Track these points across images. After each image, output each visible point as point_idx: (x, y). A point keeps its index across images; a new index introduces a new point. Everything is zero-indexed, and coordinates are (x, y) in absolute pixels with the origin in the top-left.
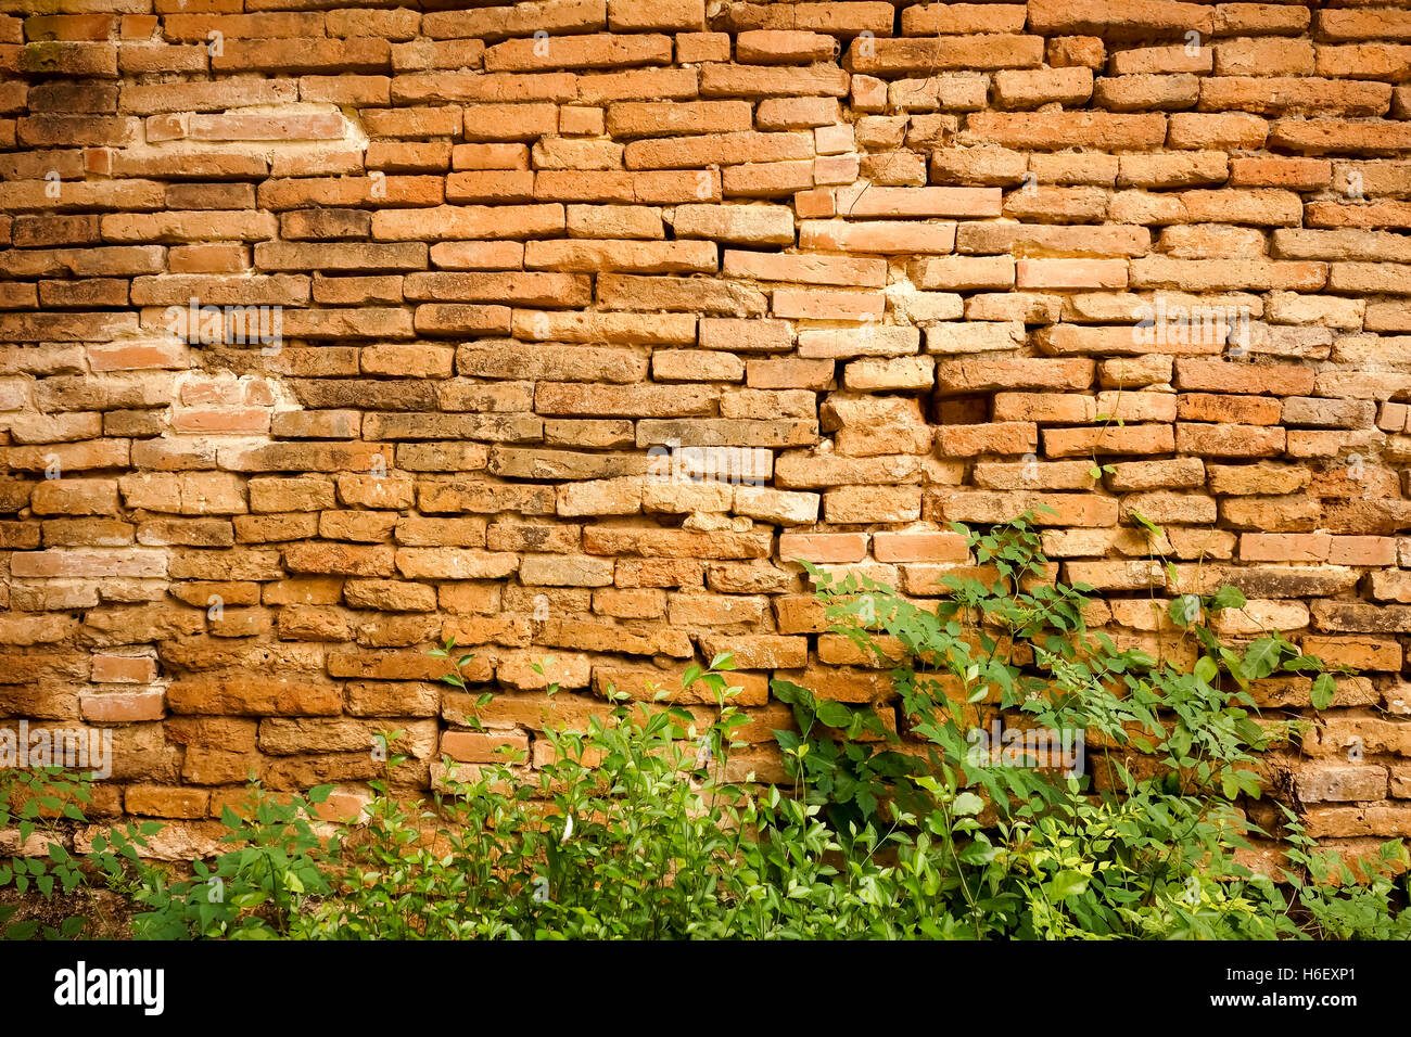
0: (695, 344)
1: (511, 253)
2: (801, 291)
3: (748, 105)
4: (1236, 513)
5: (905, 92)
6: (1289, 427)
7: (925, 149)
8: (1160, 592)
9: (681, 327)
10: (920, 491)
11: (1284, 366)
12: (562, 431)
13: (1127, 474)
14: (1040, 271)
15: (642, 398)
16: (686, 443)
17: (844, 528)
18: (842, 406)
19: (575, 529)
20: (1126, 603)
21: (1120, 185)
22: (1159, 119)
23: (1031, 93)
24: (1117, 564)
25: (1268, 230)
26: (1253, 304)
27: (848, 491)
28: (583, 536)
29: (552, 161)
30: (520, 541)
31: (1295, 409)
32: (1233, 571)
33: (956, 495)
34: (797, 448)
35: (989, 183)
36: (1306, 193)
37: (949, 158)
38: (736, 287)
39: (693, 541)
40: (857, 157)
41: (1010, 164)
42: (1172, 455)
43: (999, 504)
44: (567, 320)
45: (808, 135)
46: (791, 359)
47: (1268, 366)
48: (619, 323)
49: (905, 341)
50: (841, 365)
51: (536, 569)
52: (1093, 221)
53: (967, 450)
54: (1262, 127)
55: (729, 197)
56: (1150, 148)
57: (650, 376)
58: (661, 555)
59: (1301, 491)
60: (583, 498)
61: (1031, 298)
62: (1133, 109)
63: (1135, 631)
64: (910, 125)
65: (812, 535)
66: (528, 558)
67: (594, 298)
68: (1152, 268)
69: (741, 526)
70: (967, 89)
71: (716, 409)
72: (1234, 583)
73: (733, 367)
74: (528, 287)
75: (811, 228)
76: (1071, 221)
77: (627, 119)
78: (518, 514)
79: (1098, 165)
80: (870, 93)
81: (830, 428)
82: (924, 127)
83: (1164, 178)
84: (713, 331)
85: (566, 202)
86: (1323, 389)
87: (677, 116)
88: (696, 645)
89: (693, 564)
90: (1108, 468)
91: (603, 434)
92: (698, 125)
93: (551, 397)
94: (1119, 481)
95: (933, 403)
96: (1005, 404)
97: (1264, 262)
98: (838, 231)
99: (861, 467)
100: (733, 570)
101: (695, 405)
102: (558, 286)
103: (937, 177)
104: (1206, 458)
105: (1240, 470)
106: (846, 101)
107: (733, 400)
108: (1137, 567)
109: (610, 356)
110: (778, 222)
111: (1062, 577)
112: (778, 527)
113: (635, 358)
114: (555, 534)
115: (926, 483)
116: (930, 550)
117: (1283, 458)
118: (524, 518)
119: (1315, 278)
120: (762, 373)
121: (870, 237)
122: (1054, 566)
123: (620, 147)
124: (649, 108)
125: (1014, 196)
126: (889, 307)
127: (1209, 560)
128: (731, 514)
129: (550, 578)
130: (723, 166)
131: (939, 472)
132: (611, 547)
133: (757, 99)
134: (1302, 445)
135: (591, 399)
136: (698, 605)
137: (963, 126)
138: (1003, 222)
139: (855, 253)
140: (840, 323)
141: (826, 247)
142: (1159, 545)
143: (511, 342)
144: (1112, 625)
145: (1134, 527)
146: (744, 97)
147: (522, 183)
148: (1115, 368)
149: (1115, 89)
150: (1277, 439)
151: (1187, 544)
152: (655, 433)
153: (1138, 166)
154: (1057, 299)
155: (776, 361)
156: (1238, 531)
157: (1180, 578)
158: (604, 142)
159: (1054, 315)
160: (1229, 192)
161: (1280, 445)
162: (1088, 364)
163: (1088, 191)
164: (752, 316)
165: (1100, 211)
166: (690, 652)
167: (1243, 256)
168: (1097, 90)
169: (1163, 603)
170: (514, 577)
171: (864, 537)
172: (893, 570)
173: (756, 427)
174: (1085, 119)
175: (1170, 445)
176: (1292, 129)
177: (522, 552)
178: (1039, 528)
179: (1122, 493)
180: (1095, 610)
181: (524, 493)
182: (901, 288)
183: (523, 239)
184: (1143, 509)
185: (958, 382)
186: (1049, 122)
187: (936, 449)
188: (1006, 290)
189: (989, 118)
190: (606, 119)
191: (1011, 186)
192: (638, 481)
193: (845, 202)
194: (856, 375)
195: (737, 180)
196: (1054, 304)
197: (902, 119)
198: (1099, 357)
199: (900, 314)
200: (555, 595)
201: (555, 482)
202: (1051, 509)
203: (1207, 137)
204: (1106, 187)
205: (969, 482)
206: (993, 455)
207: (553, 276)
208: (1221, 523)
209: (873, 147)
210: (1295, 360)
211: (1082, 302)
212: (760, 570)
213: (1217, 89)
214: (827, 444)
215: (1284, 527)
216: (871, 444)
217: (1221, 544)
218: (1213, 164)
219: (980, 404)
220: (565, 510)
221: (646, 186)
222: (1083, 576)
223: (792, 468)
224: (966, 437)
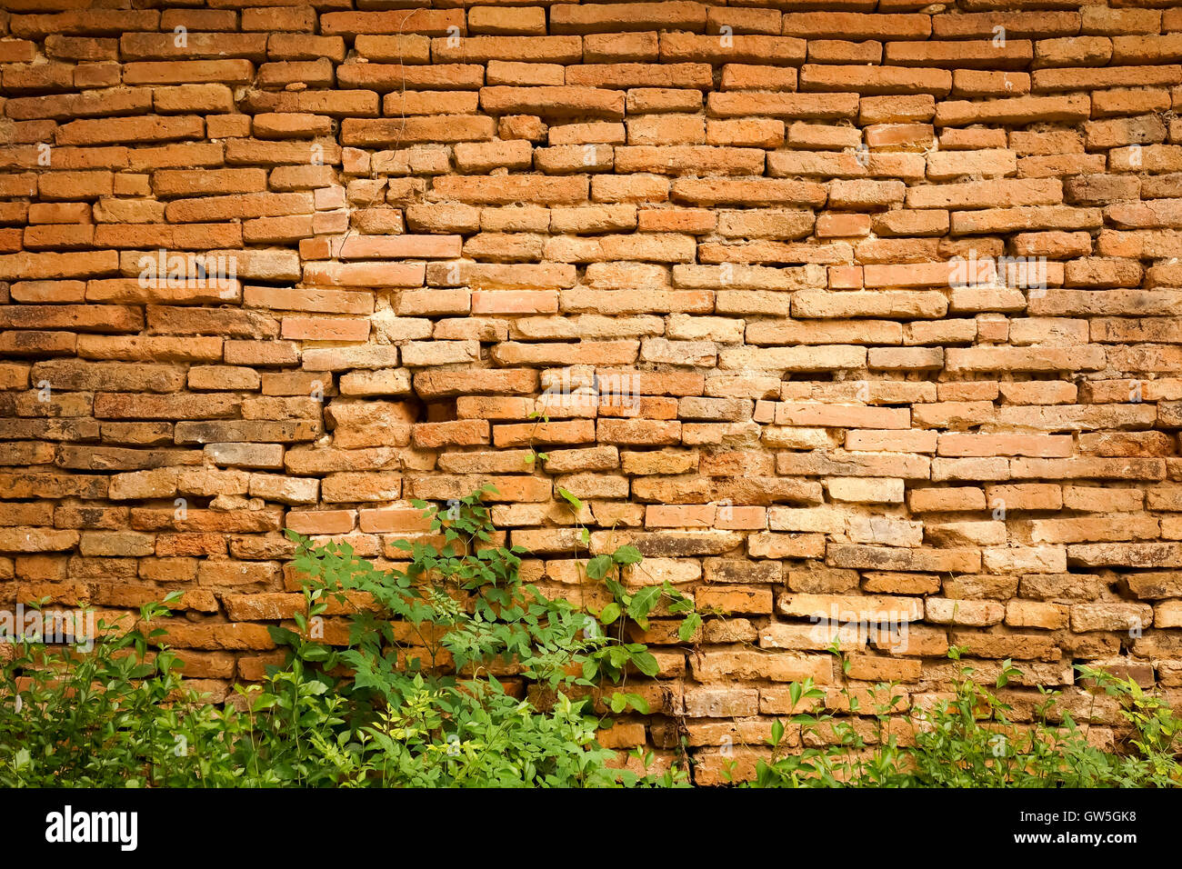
0: (221, 361)
1: (76, 290)
2: (305, 318)
3: (263, 172)
4: (642, 490)
5: (381, 160)
6: (684, 420)
7: (400, 205)
8: (584, 553)
9: (210, 347)
10: (399, 476)
11: (681, 373)
12: (115, 431)
13: (557, 460)
14: (491, 300)
15: (179, 404)
16: (215, 440)
17: (341, 506)
18: (337, 409)
19: (124, 510)
20: (557, 563)
21: (553, 232)
22: (583, 180)
23: (481, 161)
24: (551, 531)
25: (669, 265)
26: (656, 324)
27: (340, 476)
28: (130, 516)
29: (109, 216)
30: (80, 520)
31: (689, 407)
32: (640, 535)
33: (422, 479)
34: (303, 443)
35: (452, 231)
36: (699, 236)
37: (419, 212)
38: (253, 315)
39: (218, 518)
40: (347, 211)
41: (467, 217)
42: (595, 443)
43: (457, 485)
44: (123, 343)
45: (309, 195)
46: (297, 372)
47: (667, 372)
48: (162, 345)
49: (385, 356)
50: (337, 375)
51: (93, 543)
52: (534, 261)
53: (433, 443)
54: (664, 185)
55: (250, 244)
56: (577, 202)
57: (187, 388)
58: (192, 529)
59: (692, 471)
60: (131, 485)
61: (483, 321)
62: (563, 172)
63: (565, 585)
64: (387, 187)
65: (314, 512)
66: (87, 534)
67: (146, 325)
68: (579, 296)
69: (256, 506)
70: (431, 158)
71: (237, 413)
72: (641, 545)
73: (251, 378)
74: (89, 317)
75: (313, 268)
76: (518, 261)
77: (168, 183)
78: (77, 498)
79: (535, 216)
80: (358, 161)
81: (329, 427)
82: (399, 188)
83: (585, 226)
84: (236, 351)
85: (119, 249)
86: (710, 390)
87: (206, 181)
88: (220, 601)
89: (218, 537)
90: (542, 455)
91: (148, 434)
92: (223, 188)
93: (107, 404)
94: (550, 465)
95: (419, 406)
96: (464, 405)
97: (667, 291)
98: (333, 270)
99: (349, 457)
100: (249, 541)
101: (221, 409)
102: (113, 316)
103: (411, 228)
104: (621, 447)
105: (644, 455)
106: (339, 167)
107: (251, 406)
108: (566, 533)
109: (152, 371)
110: (287, 263)
111: (508, 543)
112: (286, 506)
113: (174, 373)
114: (107, 515)
115: (404, 469)
116: (404, 522)
117: (680, 445)
118: (84, 502)
119: (705, 304)
120: (275, 383)
121: (358, 274)
122: (501, 535)
123: (162, 205)
124: (184, 175)
125: (472, 241)
126: (373, 330)
127: (622, 527)
128: (248, 496)
129: (104, 550)
130: (244, 219)
131: (413, 460)
132: (151, 524)
133: (269, 166)
134: (693, 435)
135: (138, 406)
136: (221, 570)
137: (430, 187)
138: (463, 261)
139: (347, 288)
140: (335, 343)
141: (322, 282)
142: (584, 516)
143: (76, 361)
144: (545, 580)
145: (564, 504)
146: (261, 165)
147: (84, 234)
148: (549, 377)
149: (547, 157)
150: (675, 429)
151: (606, 514)
152: (190, 432)
153: (565, 217)
154: (504, 322)
155: (287, 375)
156: (644, 503)
157: (597, 542)
158: (150, 201)
159: (502, 335)
160: (637, 236)
161: (677, 435)
162: (530, 373)
163: (527, 237)
164: (267, 338)
165: (537, 253)
166: (214, 607)
167: (648, 287)
168: (534, 157)
169: (585, 562)
170: (73, 551)
171: (353, 513)
172: (375, 539)
173: (268, 427)
174: (525, 180)
175: (591, 435)
176: (686, 187)
177: (82, 529)
178: (490, 504)
179: (555, 475)
180: (534, 568)
181: (83, 482)
182: (384, 314)
183: (85, 278)
184: (569, 488)
185: (427, 389)
186: (498, 183)
187: (411, 442)
188: (465, 315)
189: (453, 179)
190: (152, 183)
191: (467, 234)
192: (175, 471)
193: (337, 247)
194: (350, 383)
195: (255, 231)
196: (501, 327)
197: (383, 181)
198: (539, 367)
199: (381, 336)
200: (108, 565)
201: (110, 472)
202: (497, 488)
203: (620, 193)
204: (541, 233)
205: (438, 469)
206: (454, 446)
207: (110, 308)
208: (631, 498)
209: (361, 204)
210: (689, 368)
211: (524, 325)
212: (272, 540)
213: (626, 156)
214: (327, 438)
215: (678, 500)
216: (360, 439)
217: (632, 514)
218: (625, 214)
219: (446, 405)
220: (115, 495)
221: (182, 236)
222: (523, 541)
223: (298, 460)
224: (438, 431)
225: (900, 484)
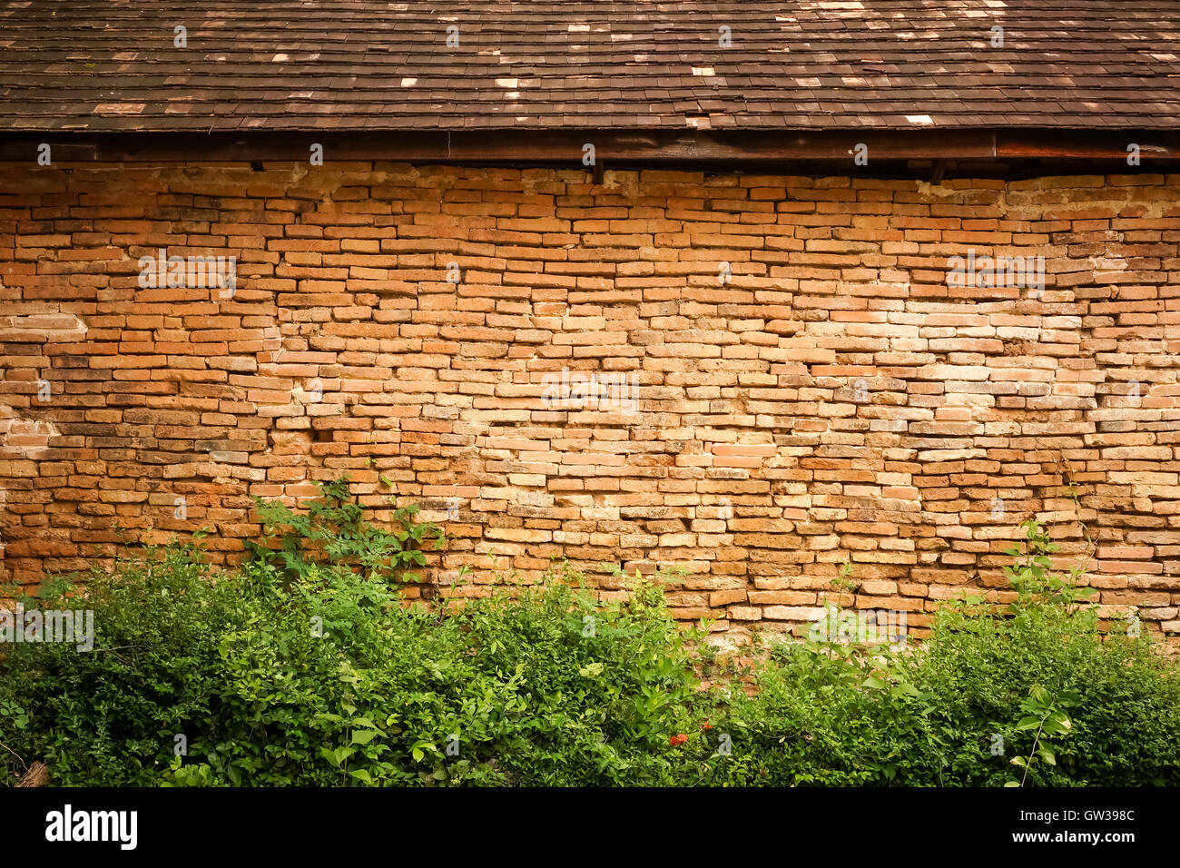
0: (218, 411)
1: (146, 375)
2: (259, 391)
3: (239, 318)
4: (421, 478)
5: (297, 315)
6: (442, 445)
7: (307, 337)
8: (393, 507)
9: (212, 404)
10: (305, 469)
11: (441, 422)
12: (165, 444)
13: (381, 462)
14: (351, 384)
15: (197, 431)
16: (215, 449)
17: (276, 483)
18: (275, 435)
19: (170, 483)
20: (380, 512)
21: (381, 352)
22: (396, 327)
23: (347, 317)
24: (377, 496)
25: (437, 370)
26: (429, 398)
27: (276, 469)
28: (173, 486)
29: (162, 338)
30: (149, 488)
31: (445, 438)
32: (420, 499)
33: (316, 470)
34: (258, 452)
35: (332, 351)
36: (452, 356)
37: (316, 341)
38: (234, 389)
39: (217, 488)
40: (280, 339)
41: (339, 344)
42: (399, 455)
43: (333, 474)
44: (168, 400)
45: (262, 331)
46: (255, 418)
47: (435, 422)
48: (188, 402)
49: (298, 410)
50: (275, 419)
51: (154, 499)
52: (372, 366)
53: (321, 453)
54: (435, 330)
55: (231, 354)
56: (393, 338)
57: (200, 423)
58: (204, 493)
59: (445, 469)
60: (174, 471)
61: (346, 395)
62: (386, 323)
63: (384, 522)
64: (300, 328)
65: (264, 485)
66: (152, 494)
67: (179, 391)
68: (392, 384)
69: (235, 482)
70: (323, 314)
71: (226, 436)
72: (420, 504)
73: (233, 420)
74: (152, 388)
75: (263, 366)
76: (364, 365)
77: (191, 323)
78: (147, 477)
79: (372, 344)
80: (286, 315)
81: (271, 444)
82: (306, 328)
83: (396, 350)
84: (225, 406)
85: (167, 355)
86: (455, 431)
87: (210, 322)
88: (217, 527)
89: (217, 497)
90: (374, 460)
91: (182, 446)
92: (219, 326)
93: (161, 431)
94: (378, 465)
95: (315, 434)
96: (337, 435)
97: (436, 382)
98: (273, 368)
99: (280, 459)
100: (232, 499)
101: (218, 435)
102: (164, 387)
103: (312, 349)
104: (412, 457)
105: (423, 461)
106: (276, 317)
107: (233, 433)
108: (384, 497)
109: (184, 415)
110: (251, 364)
111: (357, 502)
112: (250, 482)
113: (194, 416)
114: (162, 485)
115: (307, 465)
116: (306, 491)
117: (440, 457)
118: (151, 479)
119: (454, 389)
120: (244, 423)
121: (285, 370)
122: (354, 497)
123: (188, 333)
124: (200, 319)
125: (341, 355)
126: (293, 398)
127: (412, 495)
128: (231, 477)
129: (161, 502)
130: (229, 342)
131: (312, 461)
132: (184, 490)
133: (242, 316)
134: (446, 452)
135: (176, 433)
136: (218, 512)
137: (321, 328)
138: (337, 365)
139: (280, 377)
140: (274, 404)
141: (268, 373)
142: (393, 489)
143: (146, 409)
144: (375, 520)
145: (384, 485)
146: (238, 315)
147: (150, 347)
148: (378, 422)
149: (379, 315)
150: (438, 450)
151: (404, 489)
152: (202, 445)
153: (387, 345)
154: (356, 396)
155: (250, 418)
156: (423, 484)
157: (399, 502)
158: (182, 331)
159: (355, 402)
160: (421, 355)
161: (438, 452)
162: (369, 420)
163: (368, 354)
164: (240, 400)
165: (373, 362)
166: (215, 531)
167: (426, 380)
168: (372, 315)
169: (394, 511)
170: (146, 502)
171: (282, 486)
172: (293, 499)
173: (241, 444)
174: (368, 326)
175: (397, 452)
176: (446, 331)
177: (150, 492)
178: (349, 483)
179: (380, 470)
180: (369, 514)
181: (150, 469)
182: (298, 390)
183: (150, 369)
184: (386, 476)
185: (318, 427)
186: (354, 327)
187: (311, 452)
188: (338, 391)
189: (333, 324)
190: (183, 322)
191: (339, 352)
192: (195, 464)
193: (275, 356)
194: (282, 423)
195: (235, 347)
196: (355, 398)
197: (298, 325)
198: (374, 417)
199: (297, 401)
200: (162, 509)
201: (162, 464)
202: (352, 476)
203: (414, 334)
204: (375, 352)
205: (324, 466)
206: (331, 455)
207: (162, 383)
208: (416, 481)
209: (287, 336)
210: (445, 420)
211: (366, 397)
212: (243, 499)
213: (417, 316)
214: (270, 450)
215: (438, 483)
216: (286, 450)
217: (416, 489)
218: (417, 344)
219: (328, 435)
220: (166, 476)
221: (198, 349)
222: (364, 501)
223: (255, 459)
224: (324, 447)
225: (544, 477)
